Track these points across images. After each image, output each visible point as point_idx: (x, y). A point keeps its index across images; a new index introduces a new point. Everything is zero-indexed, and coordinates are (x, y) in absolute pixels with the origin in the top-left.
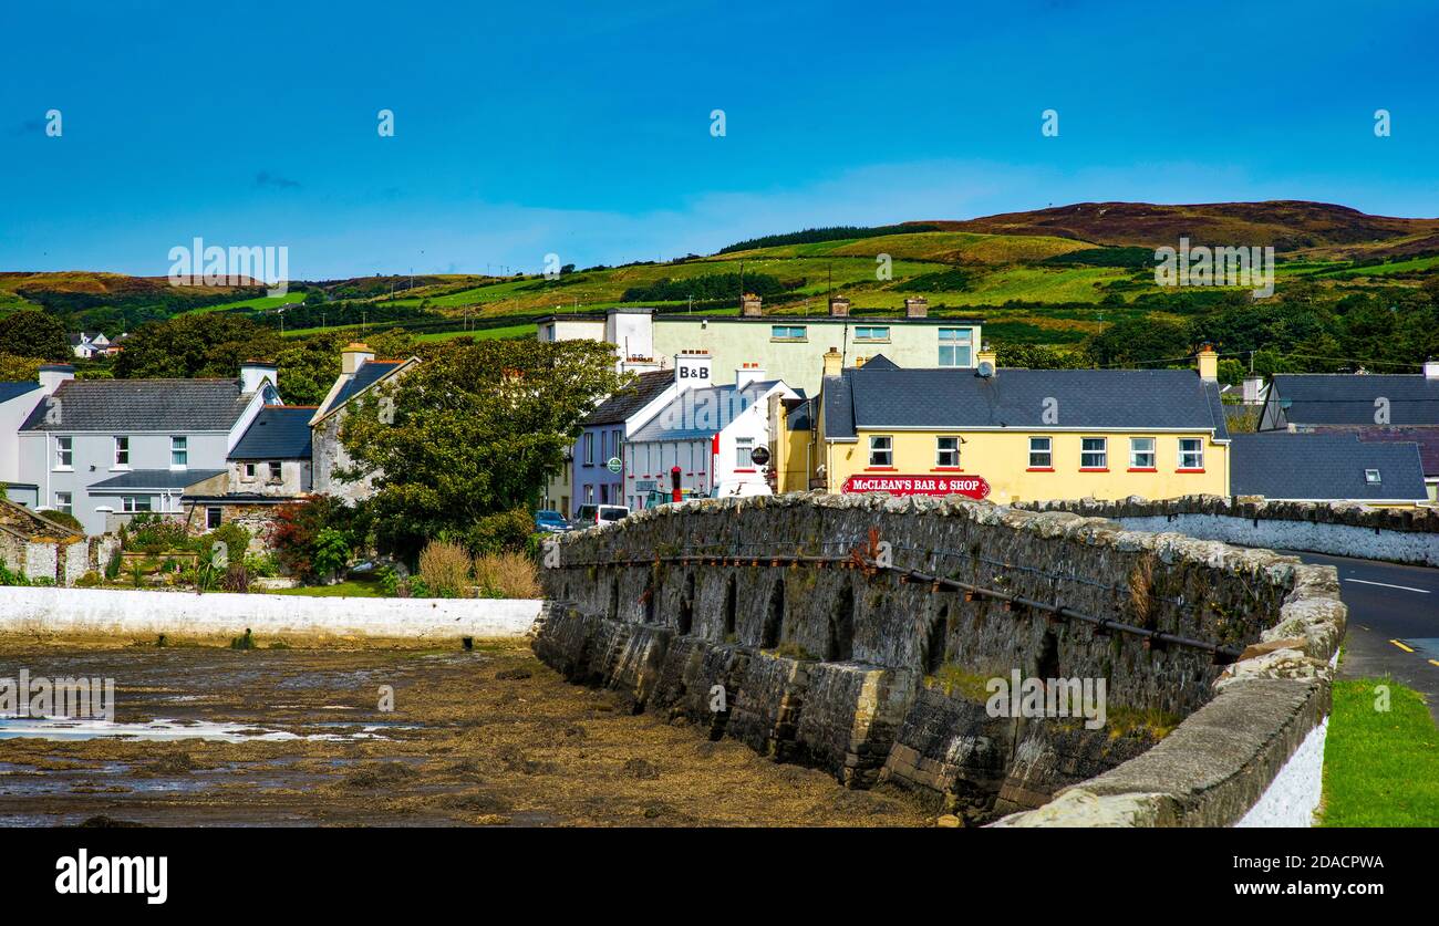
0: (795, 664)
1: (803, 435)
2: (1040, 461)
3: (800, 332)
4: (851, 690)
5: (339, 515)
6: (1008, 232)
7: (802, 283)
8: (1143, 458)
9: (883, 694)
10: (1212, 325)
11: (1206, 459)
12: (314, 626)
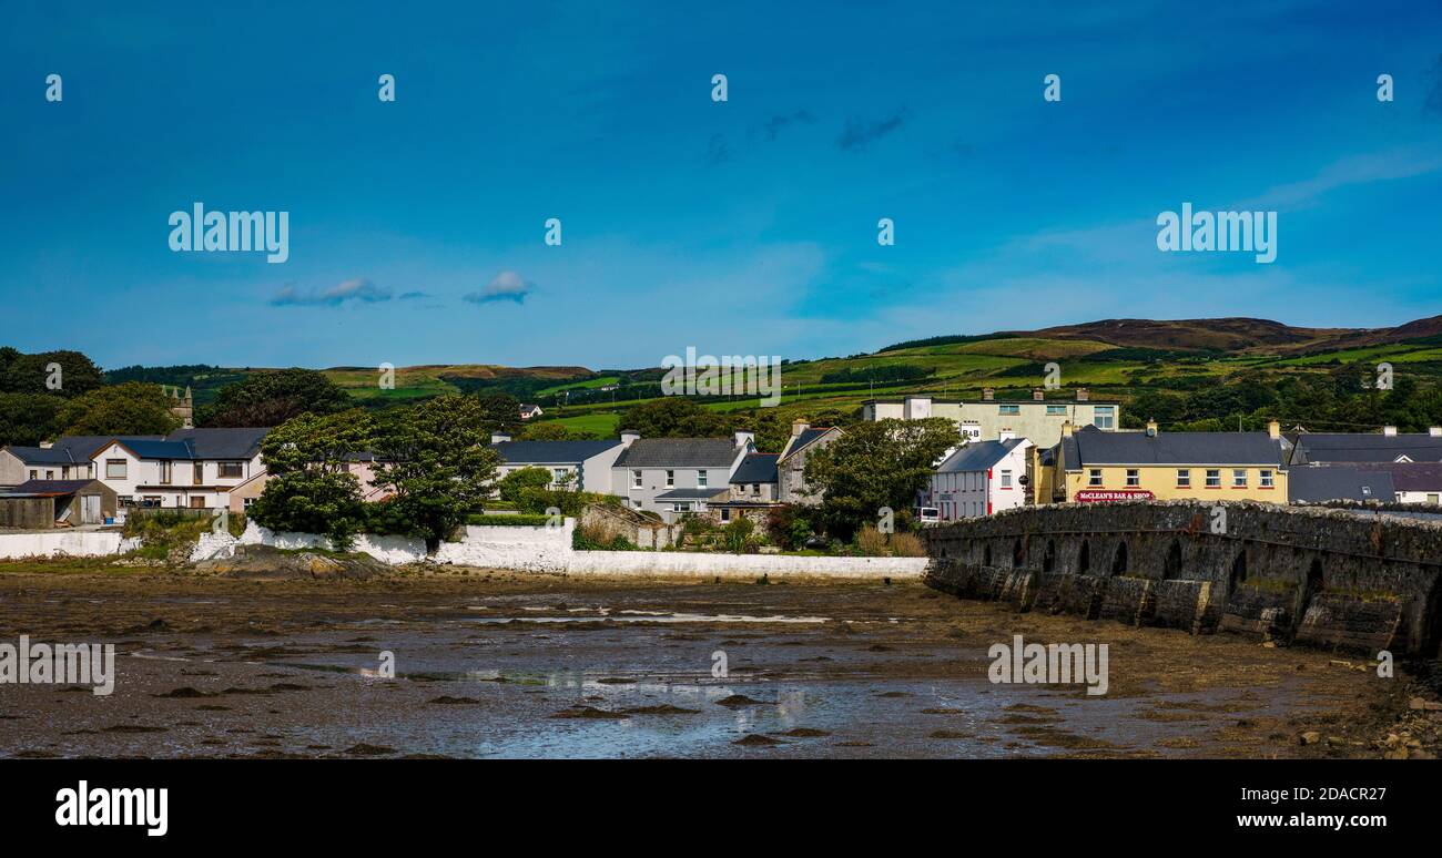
0: (1148, 582)
1: (1049, 468)
2: (1184, 482)
3: (1014, 409)
4: (1193, 592)
5: (804, 512)
6: (1061, 338)
7: (933, 371)
8: (1239, 481)
9: (1211, 592)
10: (1201, 398)
11: (1275, 483)
12: (802, 572)
